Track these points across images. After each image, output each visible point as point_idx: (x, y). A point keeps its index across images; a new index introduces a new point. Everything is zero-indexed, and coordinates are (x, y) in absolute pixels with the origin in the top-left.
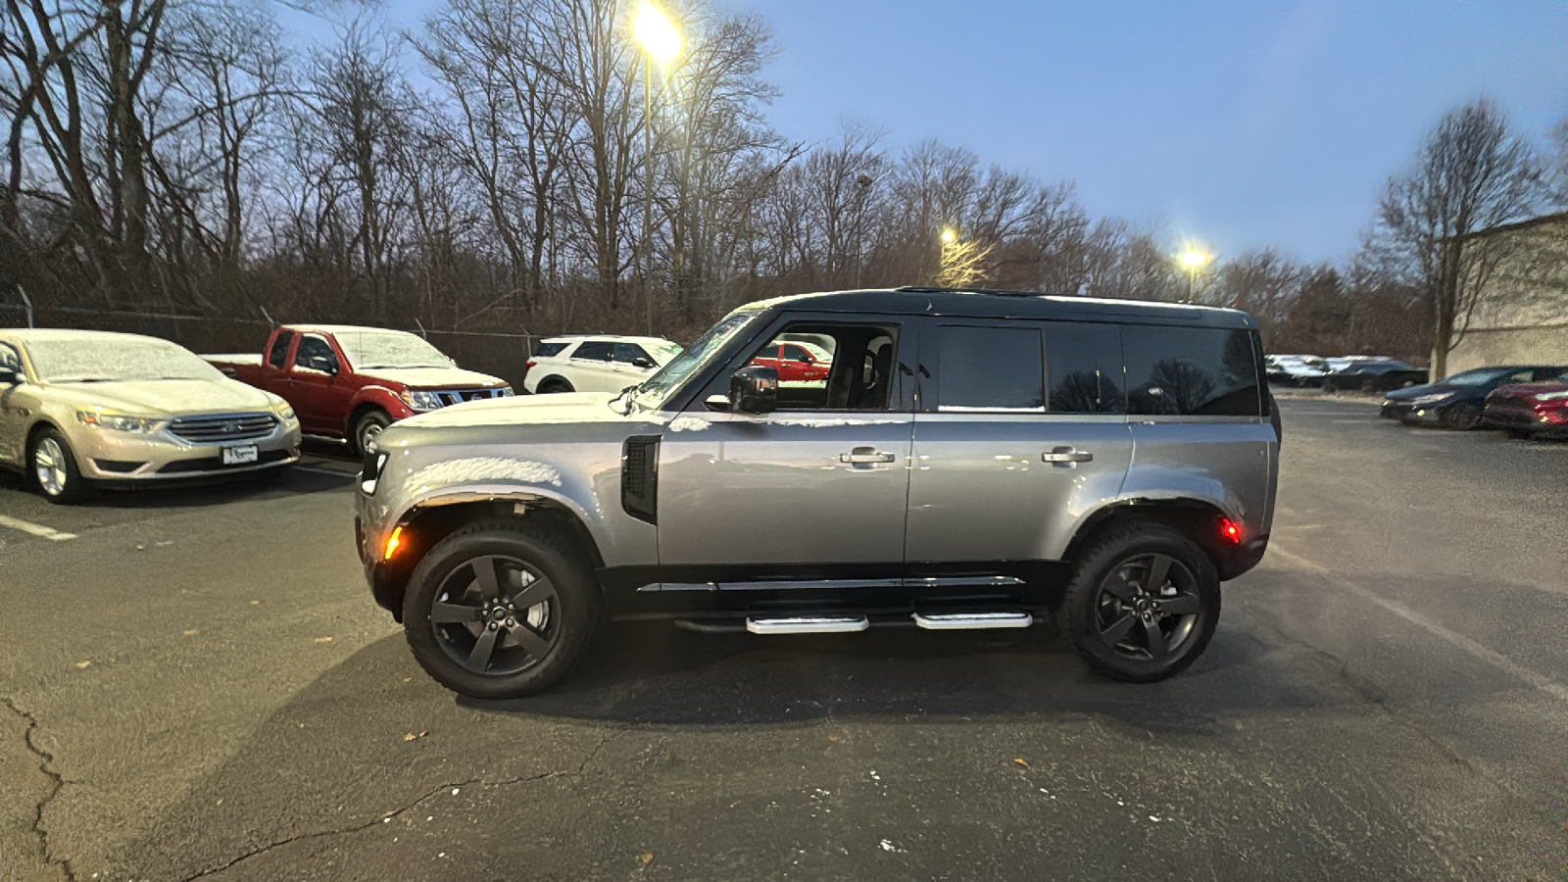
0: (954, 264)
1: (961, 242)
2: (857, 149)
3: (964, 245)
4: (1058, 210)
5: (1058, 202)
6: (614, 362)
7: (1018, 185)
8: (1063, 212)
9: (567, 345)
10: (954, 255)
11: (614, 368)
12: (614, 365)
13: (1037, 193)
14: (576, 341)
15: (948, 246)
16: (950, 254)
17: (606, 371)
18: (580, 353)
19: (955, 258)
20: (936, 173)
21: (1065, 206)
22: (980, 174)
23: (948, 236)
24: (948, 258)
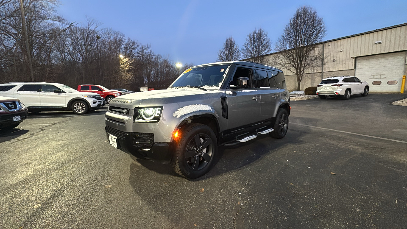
0: (124, 64)
1: (125, 58)
2: (92, 28)
3: (126, 59)
4: (147, 52)
5: (147, 49)
6: (42, 92)
7: (135, 44)
8: (148, 52)
9: (15, 86)
10: (123, 61)
11: (43, 94)
12: (42, 93)
13: (140, 46)
14: (20, 85)
15: (121, 59)
16: (122, 61)
17: (40, 95)
18: (22, 89)
19: (124, 62)
20: (112, 38)
21: (149, 50)
22: (125, 40)
23: (121, 56)
24: (121, 62)
